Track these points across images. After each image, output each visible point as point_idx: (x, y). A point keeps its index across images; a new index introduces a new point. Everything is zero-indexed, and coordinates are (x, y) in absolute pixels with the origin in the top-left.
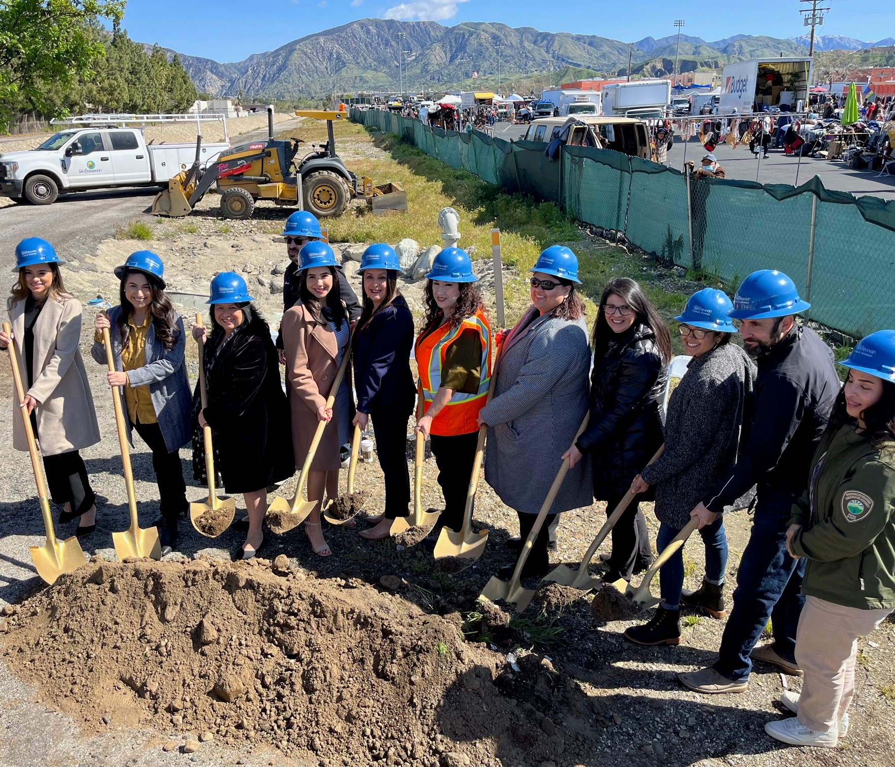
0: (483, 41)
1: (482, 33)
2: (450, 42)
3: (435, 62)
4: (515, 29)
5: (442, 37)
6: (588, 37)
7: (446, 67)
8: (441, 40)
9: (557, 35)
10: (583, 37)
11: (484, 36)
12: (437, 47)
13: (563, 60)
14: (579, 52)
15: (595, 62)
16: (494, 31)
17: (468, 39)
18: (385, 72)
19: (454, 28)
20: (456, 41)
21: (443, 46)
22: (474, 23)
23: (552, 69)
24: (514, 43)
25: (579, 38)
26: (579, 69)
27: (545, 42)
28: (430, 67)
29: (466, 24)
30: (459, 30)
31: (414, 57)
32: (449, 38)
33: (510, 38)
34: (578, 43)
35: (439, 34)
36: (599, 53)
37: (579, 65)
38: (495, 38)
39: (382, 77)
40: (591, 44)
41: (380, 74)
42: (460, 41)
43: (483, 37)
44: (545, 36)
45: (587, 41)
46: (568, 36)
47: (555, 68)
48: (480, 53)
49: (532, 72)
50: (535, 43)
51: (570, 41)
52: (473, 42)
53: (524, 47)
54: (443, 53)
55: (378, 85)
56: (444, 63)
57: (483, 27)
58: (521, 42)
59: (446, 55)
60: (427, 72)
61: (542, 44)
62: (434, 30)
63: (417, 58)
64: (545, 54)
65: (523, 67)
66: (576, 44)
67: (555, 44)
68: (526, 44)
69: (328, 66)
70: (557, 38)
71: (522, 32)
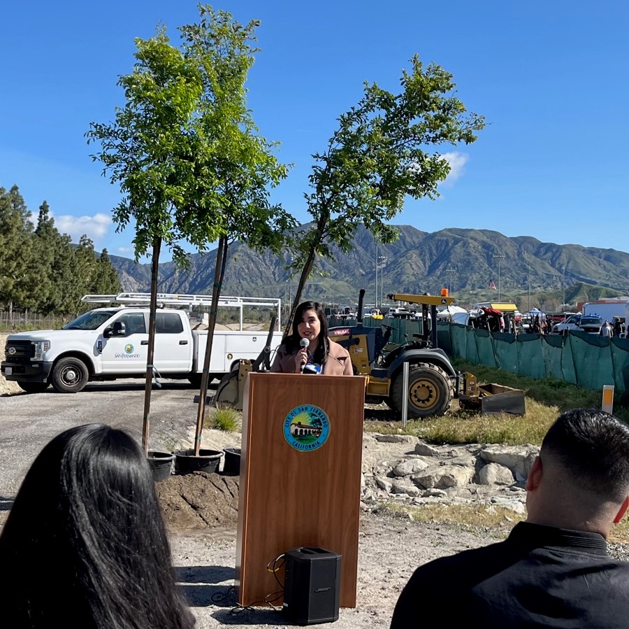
0: (471, 250)
1: (470, 241)
2: (430, 249)
3: (410, 271)
4: (511, 238)
5: (420, 244)
6: (604, 250)
7: (424, 279)
8: (420, 247)
9: (564, 246)
10: (598, 250)
11: (472, 243)
12: (414, 255)
13: (573, 276)
14: (593, 267)
15: (614, 279)
16: (485, 239)
17: (452, 247)
18: (347, 281)
19: (435, 234)
20: (437, 248)
21: (421, 254)
22: (460, 230)
23: (559, 285)
24: (510, 254)
25: (592, 251)
26: (594, 286)
27: (549, 254)
28: (404, 277)
29: (450, 230)
30: (442, 236)
31: (384, 266)
32: (429, 245)
33: (505, 248)
34: (591, 257)
35: (416, 241)
36: (619, 270)
37: (595, 283)
38: (486, 246)
39: (344, 286)
40: (607, 259)
41: (340, 283)
42: (443, 248)
43: (471, 245)
44: (550, 247)
45: (603, 255)
46: (578, 248)
47: (562, 284)
48: (468, 265)
49: (533, 288)
50: (536, 254)
51: (581, 254)
52: (459, 251)
53: (523, 259)
54: (421, 262)
55: (338, 295)
56: (422, 274)
57: (472, 234)
58: (519, 254)
59: (424, 264)
60: (400, 283)
61: (545, 256)
62: (411, 236)
63: (388, 266)
64: (551, 268)
65: (522, 282)
66: (589, 258)
67: (561, 257)
68: (526, 255)
69: (276, 271)
70: (564, 250)
71: (522, 242)
